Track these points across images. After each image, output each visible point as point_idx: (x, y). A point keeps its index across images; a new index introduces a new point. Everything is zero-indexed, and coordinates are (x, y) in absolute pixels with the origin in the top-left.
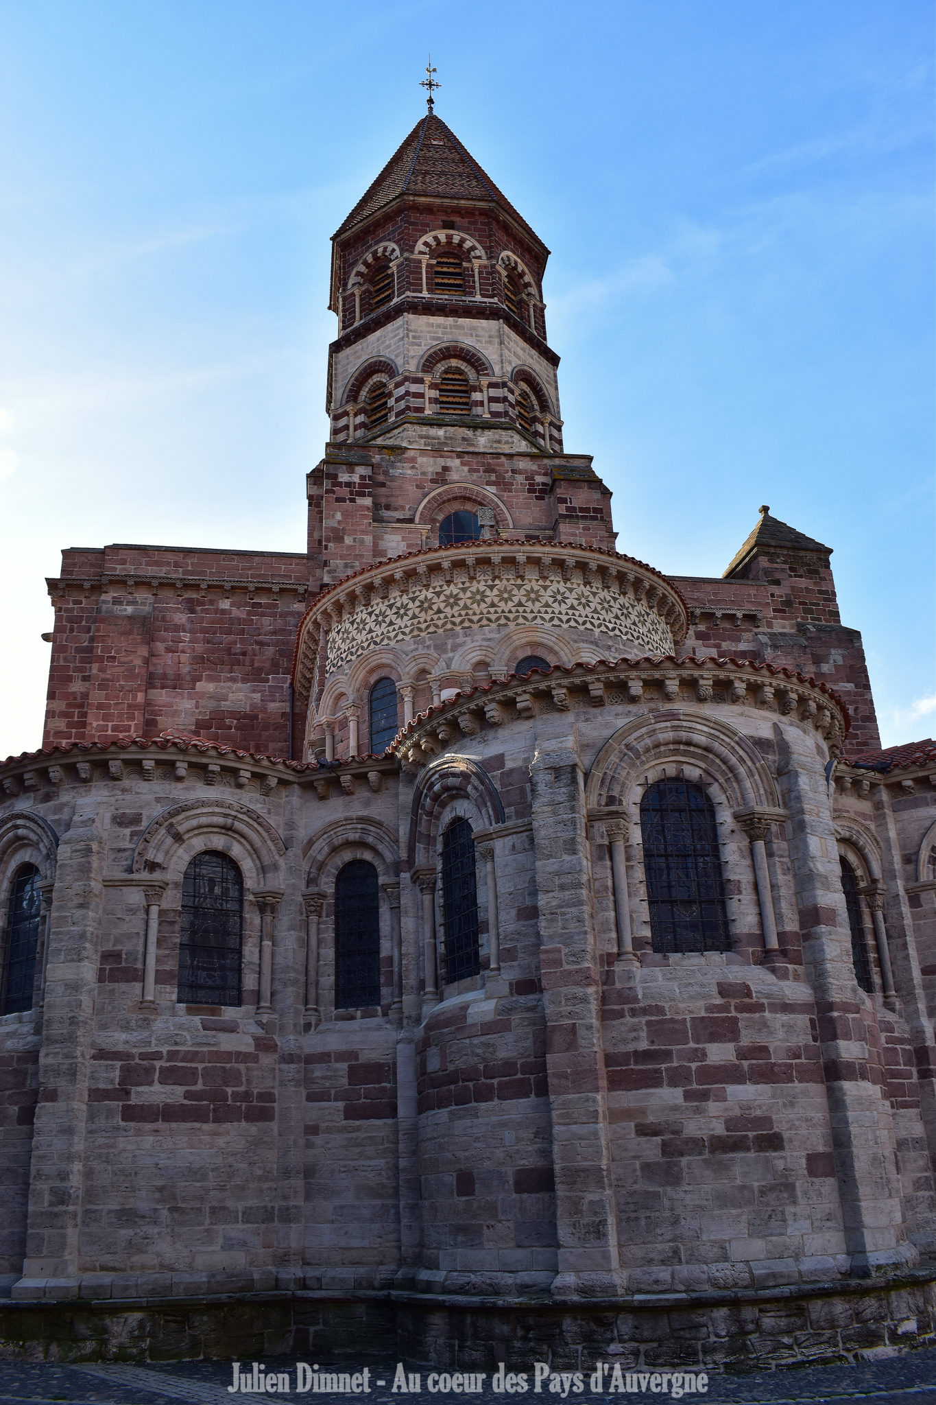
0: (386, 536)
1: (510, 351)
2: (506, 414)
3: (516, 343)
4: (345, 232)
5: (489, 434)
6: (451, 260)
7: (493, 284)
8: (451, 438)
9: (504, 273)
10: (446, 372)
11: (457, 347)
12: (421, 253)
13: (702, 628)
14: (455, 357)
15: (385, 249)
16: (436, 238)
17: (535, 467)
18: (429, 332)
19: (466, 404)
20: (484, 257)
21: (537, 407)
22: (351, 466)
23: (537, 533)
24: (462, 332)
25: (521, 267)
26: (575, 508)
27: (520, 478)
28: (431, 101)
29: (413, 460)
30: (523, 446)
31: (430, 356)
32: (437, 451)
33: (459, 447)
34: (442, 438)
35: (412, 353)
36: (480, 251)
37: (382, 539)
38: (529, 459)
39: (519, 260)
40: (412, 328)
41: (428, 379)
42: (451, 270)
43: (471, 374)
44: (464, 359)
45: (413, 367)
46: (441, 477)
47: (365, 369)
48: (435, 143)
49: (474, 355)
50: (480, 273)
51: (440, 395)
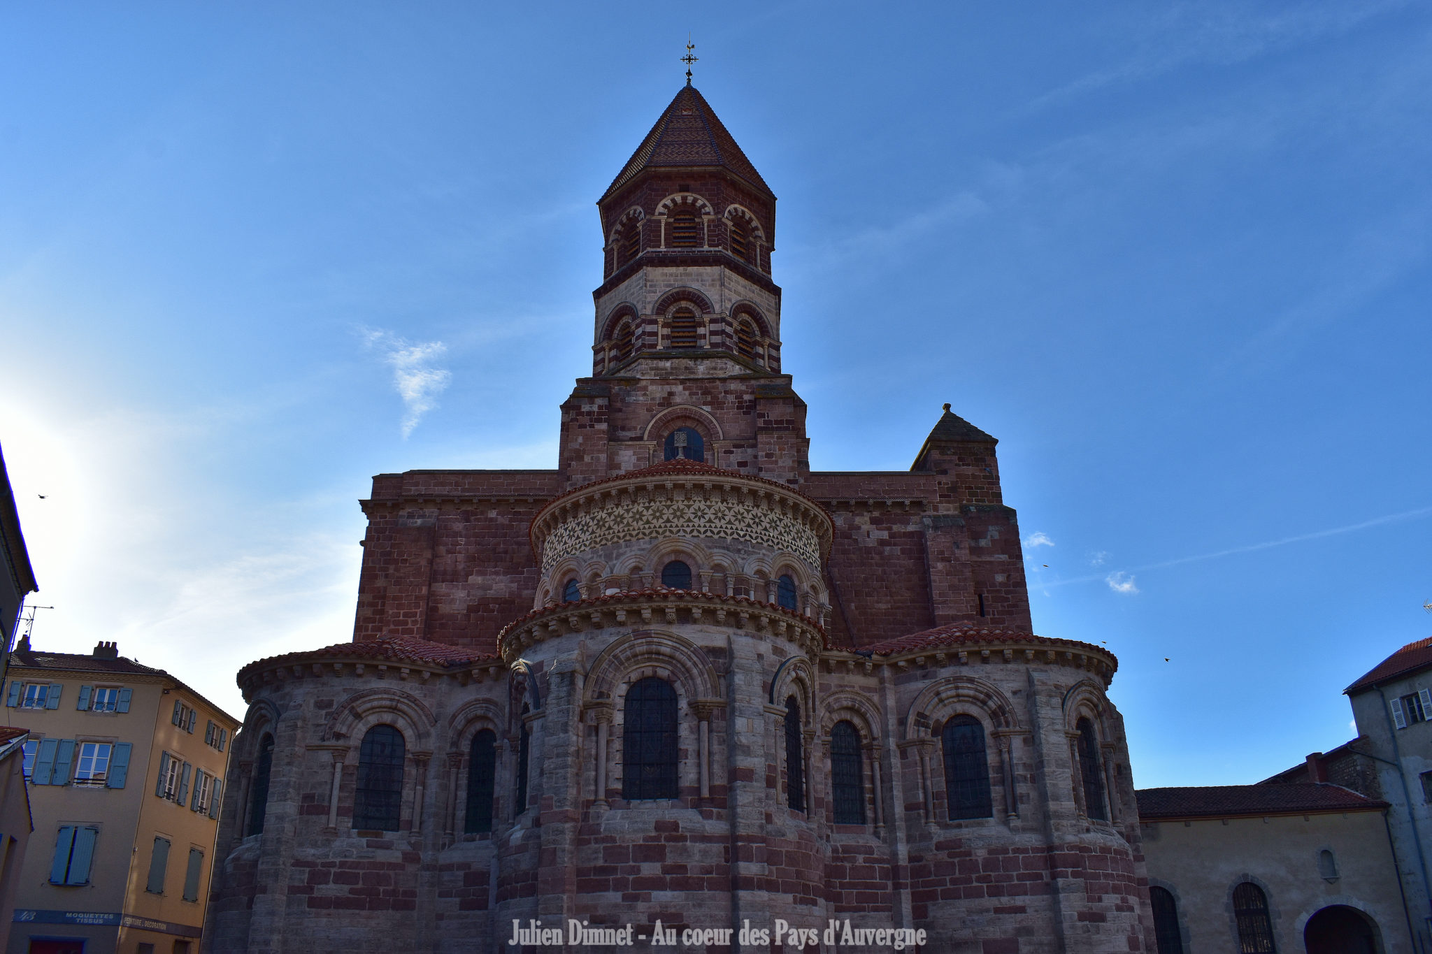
0: (621, 452)
1: (730, 290)
2: (723, 344)
3: (738, 283)
4: (606, 198)
5: (707, 363)
6: (687, 217)
7: (719, 235)
8: (676, 368)
9: (730, 224)
10: (677, 312)
11: (685, 291)
12: (661, 214)
13: (876, 514)
14: (684, 299)
15: (635, 211)
16: (673, 201)
17: (744, 388)
18: (663, 281)
19: (694, 337)
20: (712, 213)
21: (758, 333)
22: (591, 399)
23: (742, 442)
24: (690, 278)
25: (748, 214)
26: (771, 421)
27: (731, 398)
28: (689, 74)
29: (645, 388)
30: (737, 370)
31: (663, 300)
32: (664, 380)
33: (682, 375)
34: (669, 369)
35: (649, 299)
36: (709, 209)
37: (618, 454)
38: (738, 381)
39: (746, 210)
40: (650, 278)
41: (661, 320)
42: (687, 225)
43: (697, 313)
44: (691, 300)
45: (648, 311)
46: (667, 401)
47: (616, 313)
48: (685, 113)
49: (699, 297)
50: (708, 226)
51: (672, 332)
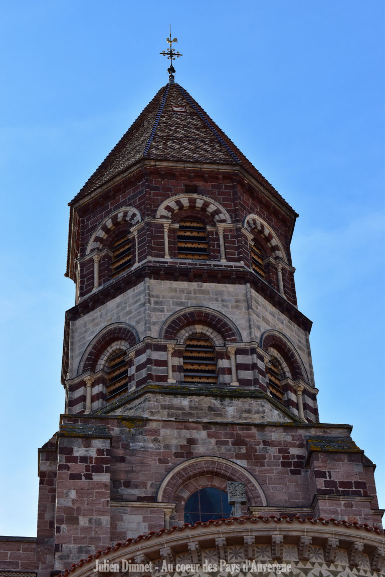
0: (125, 517)
1: (258, 316)
2: (256, 381)
3: (264, 307)
4: (84, 197)
5: (238, 403)
6: (195, 225)
7: (239, 247)
8: (197, 408)
9: (250, 237)
10: (190, 338)
11: (201, 312)
12: (163, 217)
14: (200, 322)
15: (126, 214)
16: (178, 203)
17: (289, 439)
18: (172, 298)
19: (213, 372)
20: (229, 220)
21: (288, 374)
22: (87, 440)
23: (293, 511)
24: (207, 296)
25: (268, 230)
26: (335, 482)
27: (273, 451)
28: (172, 70)
29: (156, 432)
30: (275, 416)
31: (173, 322)
32: (182, 422)
33: (205, 417)
34: (187, 408)
35: (153, 319)
36: (225, 215)
37: (121, 520)
38: (281, 429)
39: (265, 224)
40: (154, 293)
41: (171, 346)
42: (195, 234)
43: (218, 341)
44: (209, 325)
45: (154, 333)
46: (186, 451)
47: (104, 337)
48: (176, 109)
49: (220, 320)
50: (225, 236)
51: (184, 363)
